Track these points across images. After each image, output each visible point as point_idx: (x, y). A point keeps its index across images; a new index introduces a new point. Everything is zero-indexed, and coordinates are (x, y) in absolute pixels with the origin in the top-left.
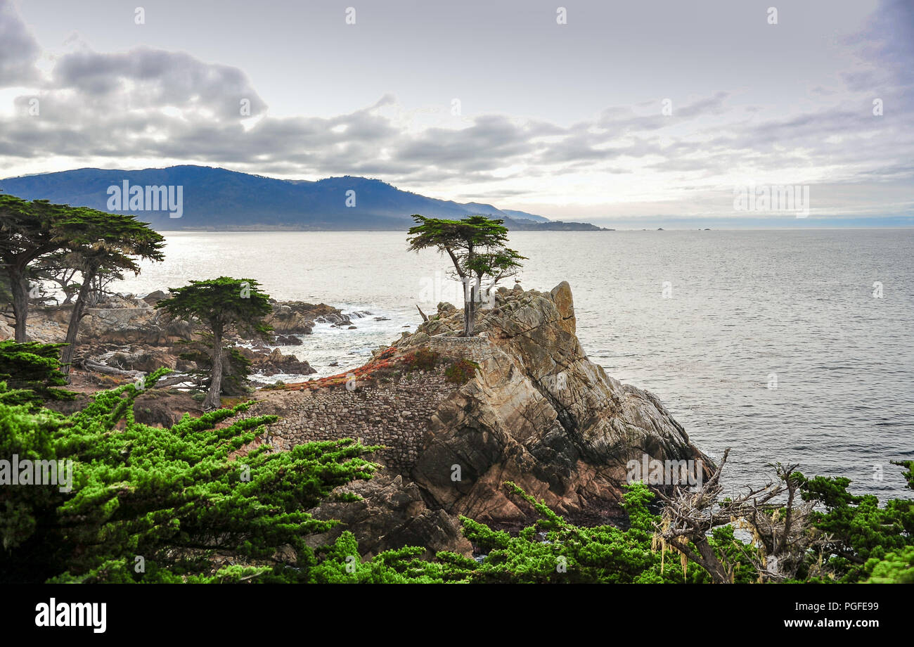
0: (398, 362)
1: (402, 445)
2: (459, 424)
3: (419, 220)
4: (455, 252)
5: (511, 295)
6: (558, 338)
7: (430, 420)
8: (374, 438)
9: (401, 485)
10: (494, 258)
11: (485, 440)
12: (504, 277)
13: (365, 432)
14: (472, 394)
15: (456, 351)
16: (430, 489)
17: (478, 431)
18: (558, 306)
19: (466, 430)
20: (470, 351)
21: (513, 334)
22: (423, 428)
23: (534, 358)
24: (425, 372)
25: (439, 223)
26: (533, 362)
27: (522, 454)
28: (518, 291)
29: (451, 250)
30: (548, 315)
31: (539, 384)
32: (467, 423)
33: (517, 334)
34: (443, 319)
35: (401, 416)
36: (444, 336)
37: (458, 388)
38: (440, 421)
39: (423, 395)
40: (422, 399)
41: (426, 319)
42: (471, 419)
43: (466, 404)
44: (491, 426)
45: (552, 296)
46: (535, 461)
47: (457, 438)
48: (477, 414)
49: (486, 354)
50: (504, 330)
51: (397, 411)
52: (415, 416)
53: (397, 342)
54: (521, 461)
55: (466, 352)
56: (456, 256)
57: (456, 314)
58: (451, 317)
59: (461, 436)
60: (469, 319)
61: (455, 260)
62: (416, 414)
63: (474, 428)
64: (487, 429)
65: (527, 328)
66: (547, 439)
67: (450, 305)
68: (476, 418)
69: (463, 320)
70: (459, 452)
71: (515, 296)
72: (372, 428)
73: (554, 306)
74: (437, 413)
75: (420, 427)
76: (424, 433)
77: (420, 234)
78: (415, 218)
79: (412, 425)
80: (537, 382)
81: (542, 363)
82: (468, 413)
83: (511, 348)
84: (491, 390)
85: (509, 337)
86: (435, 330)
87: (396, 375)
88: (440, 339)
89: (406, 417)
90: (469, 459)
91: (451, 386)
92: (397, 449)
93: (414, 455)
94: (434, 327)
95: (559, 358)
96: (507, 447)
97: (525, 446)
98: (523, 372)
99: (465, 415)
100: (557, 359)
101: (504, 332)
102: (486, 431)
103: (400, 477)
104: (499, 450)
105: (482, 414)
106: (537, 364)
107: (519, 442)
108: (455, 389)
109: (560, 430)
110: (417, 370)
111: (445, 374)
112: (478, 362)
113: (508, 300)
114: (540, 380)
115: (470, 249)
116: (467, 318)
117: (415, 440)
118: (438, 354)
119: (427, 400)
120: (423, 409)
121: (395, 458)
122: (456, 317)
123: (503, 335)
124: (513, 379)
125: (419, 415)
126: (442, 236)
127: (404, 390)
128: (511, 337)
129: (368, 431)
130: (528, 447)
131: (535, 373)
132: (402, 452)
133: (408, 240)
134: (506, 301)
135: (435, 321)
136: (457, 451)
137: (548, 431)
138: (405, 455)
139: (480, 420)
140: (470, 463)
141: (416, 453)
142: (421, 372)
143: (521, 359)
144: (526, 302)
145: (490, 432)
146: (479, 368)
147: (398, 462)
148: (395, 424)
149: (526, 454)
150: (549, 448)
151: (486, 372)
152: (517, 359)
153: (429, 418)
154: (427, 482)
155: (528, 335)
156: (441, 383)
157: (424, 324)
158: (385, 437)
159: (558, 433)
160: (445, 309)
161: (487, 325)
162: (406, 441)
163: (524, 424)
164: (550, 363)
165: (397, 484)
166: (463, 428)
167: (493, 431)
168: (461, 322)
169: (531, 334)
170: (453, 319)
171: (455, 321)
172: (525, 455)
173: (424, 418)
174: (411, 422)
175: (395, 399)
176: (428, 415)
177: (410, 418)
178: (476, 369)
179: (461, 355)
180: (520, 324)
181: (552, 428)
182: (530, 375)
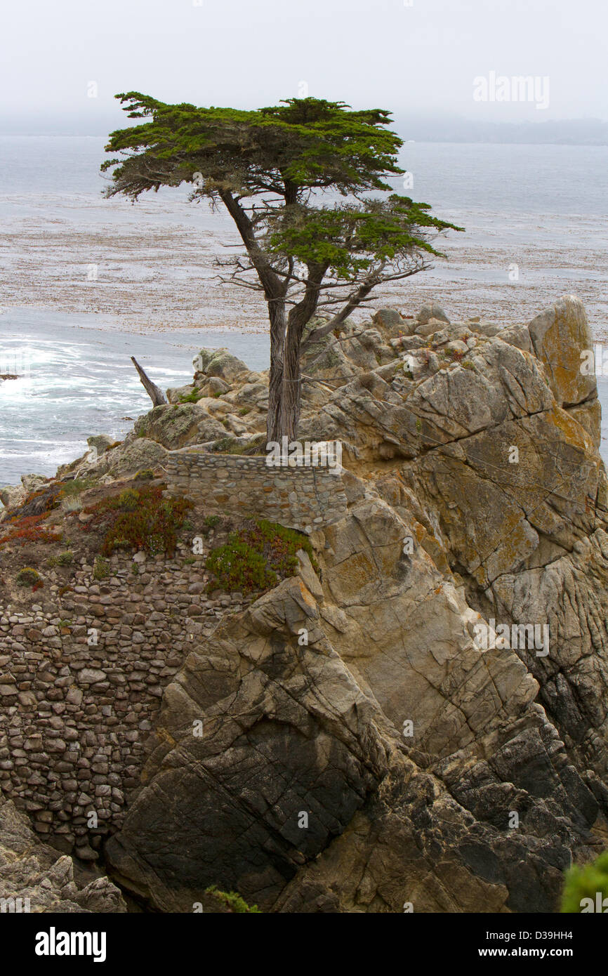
0: (71, 524)
1: (77, 767)
2: (246, 709)
3: (140, 110)
4: (245, 203)
5: (412, 332)
6: (548, 463)
7: (159, 699)
9: (71, 886)
10: (358, 223)
11: (323, 760)
12: (389, 278)
14: (285, 624)
15: (243, 496)
16: (155, 897)
17: (299, 733)
18: (548, 369)
19: (268, 728)
20: (284, 495)
21: (413, 449)
22: (141, 719)
23: (475, 519)
24: (149, 558)
25: (197, 118)
27: (429, 801)
28: (433, 321)
29: (235, 196)
30: (519, 395)
31: (487, 599)
32: (269, 707)
33: (426, 449)
34: (204, 403)
35: (78, 684)
36: (208, 449)
37: (245, 606)
38: (190, 701)
39: (141, 622)
40: (139, 636)
41: (158, 401)
42: (282, 695)
43: (267, 652)
44: (342, 717)
45: (533, 338)
46: (469, 821)
47: (240, 751)
48: (299, 680)
49: (330, 506)
50: (388, 437)
51: (65, 670)
52: (116, 683)
53: (73, 466)
54: (426, 822)
55: (273, 498)
56: (249, 214)
57: (248, 387)
58: (232, 396)
59: (249, 744)
60: (284, 401)
61: (245, 226)
62: (122, 678)
63: (289, 724)
64: (329, 726)
65: (456, 430)
66: (506, 757)
67: (232, 360)
68: (294, 694)
69: (266, 404)
70: (245, 793)
71: (424, 336)
73: (539, 368)
74: (181, 677)
75: (132, 717)
76: (143, 736)
77: (142, 150)
78: (127, 104)
79: (108, 710)
80: (480, 592)
81: (497, 535)
82: (272, 679)
83: (408, 491)
84: (342, 613)
85: (402, 457)
86: (185, 433)
87: (65, 563)
88: (195, 460)
89: (91, 689)
90: (274, 814)
91: (225, 598)
92: (62, 778)
94: (182, 423)
95: (549, 522)
96: (387, 782)
97: (439, 777)
98: (439, 560)
99: (266, 685)
100: (542, 527)
101: (387, 443)
102: (326, 732)
103: (68, 860)
104: (363, 790)
106: (484, 536)
107: (423, 765)
108: (238, 608)
109: (545, 733)
110: (127, 549)
111: (209, 567)
112: (308, 529)
113: (404, 346)
114: (490, 585)
115: (290, 194)
116: (278, 399)
117: (117, 755)
118: (190, 505)
119: (154, 640)
120: (143, 664)
121: (58, 804)
122: (248, 394)
123: (383, 451)
124: (410, 580)
125: (128, 681)
126: (206, 154)
127: (86, 607)
128: (409, 458)
130: (450, 785)
131: (475, 563)
132: (78, 789)
133: (104, 167)
134: (396, 352)
135: (184, 407)
136: (239, 790)
137: (510, 734)
138: (85, 798)
139: (310, 701)
140: (274, 824)
141: (118, 793)
142: (139, 557)
143: (435, 524)
144: (455, 356)
145: (336, 735)
146: (308, 549)
147: (66, 818)
148: (59, 706)
149: (443, 800)
150: (509, 785)
151: (329, 560)
152: (424, 523)
153: (158, 690)
154: (148, 878)
155: (459, 451)
156: (196, 592)
157: (155, 415)
159: (539, 741)
160: (217, 370)
161: (339, 421)
162: (89, 759)
163: (439, 714)
164: (521, 535)
165: (61, 883)
166: (256, 724)
167: (347, 734)
168: (262, 410)
169: (469, 449)
170: (239, 402)
171: (245, 404)
172: (436, 803)
173: (144, 690)
174: (106, 704)
175: (60, 634)
176: (156, 684)
177: (102, 692)
178: (300, 553)
179: (257, 507)
180: (436, 418)
181: (521, 727)
182: (461, 570)
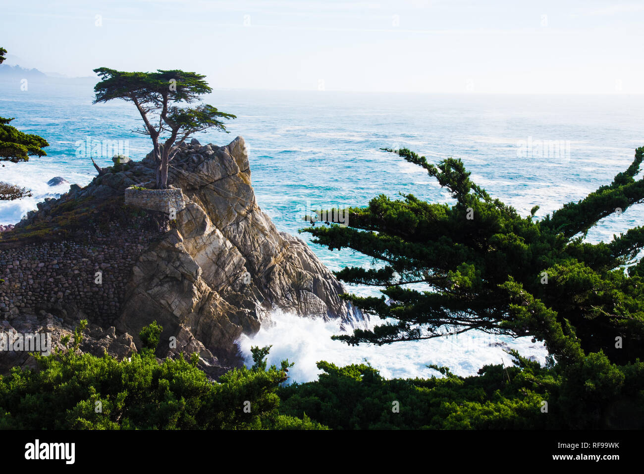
2: (161, 273)
6: (239, 190)
7: (130, 272)
8: (74, 291)
11: (186, 288)
13: (65, 286)
14: (172, 244)
15: (152, 203)
17: (178, 280)
19: (167, 279)
21: (198, 186)
22: (123, 279)
26: (217, 213)
27: (216, 300)
30: (230, 168)
31: (223, 233)
32: (168, 272)
35: (101, 268)
38: (141, 272)
39: (122, 246)
40: (121, 251)
42: (172, 268)
44: (192, 274)
48: (177, 263)
49: (180, 206)
50: (190, 182)
51: (96, 264)
52: (114, 268)
54: (216, 307)
55: (162, 204)
59: (162, 285)
62: (116, 266)
63: (175, 278)
64: (188, 277)
65: (211, 180)
66: (237, 285)
68: (177, 268)
72: (71, 282)
74: (138, 264)
75: (120, 278)
76: (125, 284)
80: (221, 231)
81: (225, 213)
82: (169, 263)
85: (194, 189)
92: (98, 301)
93: (116, 306)
95: (240, 209)
96: (203, 294)
97: (218, 292)
99: (167, 265)
100: (238, 210)
101: (189, 184)
104: (198, 297)
105: (182, 263)
106: (221, 214)
107: (212, 288)
114: (223, 229)
116: (160, 171)
117: (116, 291)
118: (135, 206)
119: (127, 252)
120: (123, 260)
123: (188, 187)
125: (118, 266)
127: (102, 242)
128: (196, 190)
129: (67, 285)
132: (104, 304)
137: (238, 276)
138: (106, 307)
139: (181, 270)
141: (117, 304)
142: (118, 225)
145: (190, 280)
149: (220, 300)
151: (181, 223)
155: (212, 187)
158: (85, 290)
163: (217, 271)
164: (232, 213)
166: (163, 279)
167: (194, 279)
169: (215, 186)
173: (124, 269)
174: (111, 274)
175: (94, 252)
176: (127, 267)
177: (110, 270)
179: (157, 206)
180: (204, 176)
